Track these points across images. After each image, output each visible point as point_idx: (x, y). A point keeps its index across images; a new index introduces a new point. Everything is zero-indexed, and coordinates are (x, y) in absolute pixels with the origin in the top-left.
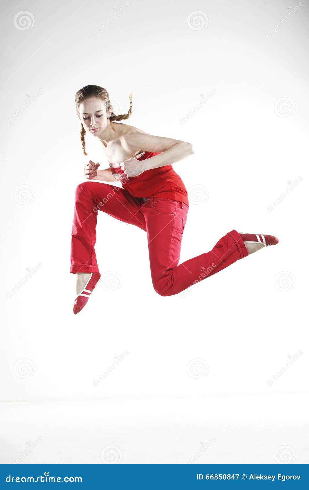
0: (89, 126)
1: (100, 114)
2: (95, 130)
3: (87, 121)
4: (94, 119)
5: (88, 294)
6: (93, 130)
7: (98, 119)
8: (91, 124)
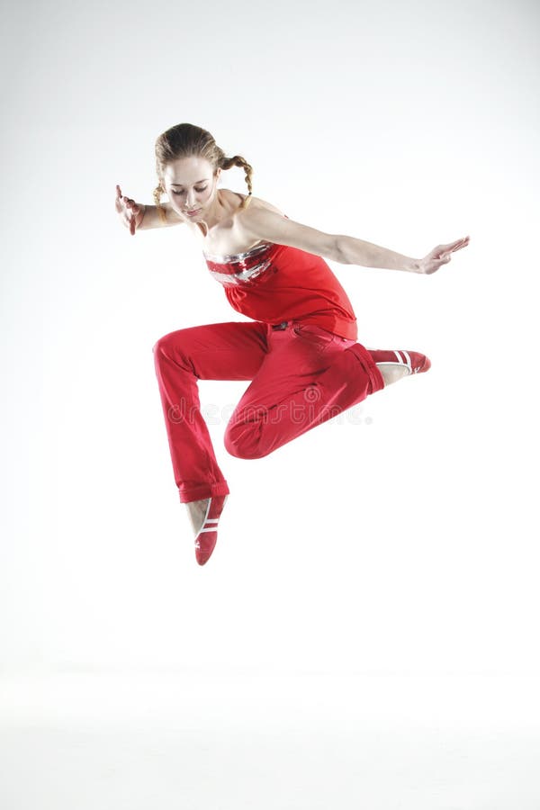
0: (182, 206)
1: (204, 185)
2: (192, 214)
3: (179, 198)
4: (193, 195)
5: (215, 525)
6: (189, 213)
7: (199, 195)
8: (186, 204)
